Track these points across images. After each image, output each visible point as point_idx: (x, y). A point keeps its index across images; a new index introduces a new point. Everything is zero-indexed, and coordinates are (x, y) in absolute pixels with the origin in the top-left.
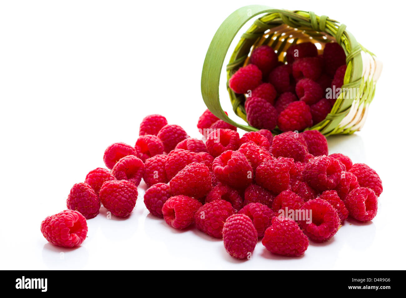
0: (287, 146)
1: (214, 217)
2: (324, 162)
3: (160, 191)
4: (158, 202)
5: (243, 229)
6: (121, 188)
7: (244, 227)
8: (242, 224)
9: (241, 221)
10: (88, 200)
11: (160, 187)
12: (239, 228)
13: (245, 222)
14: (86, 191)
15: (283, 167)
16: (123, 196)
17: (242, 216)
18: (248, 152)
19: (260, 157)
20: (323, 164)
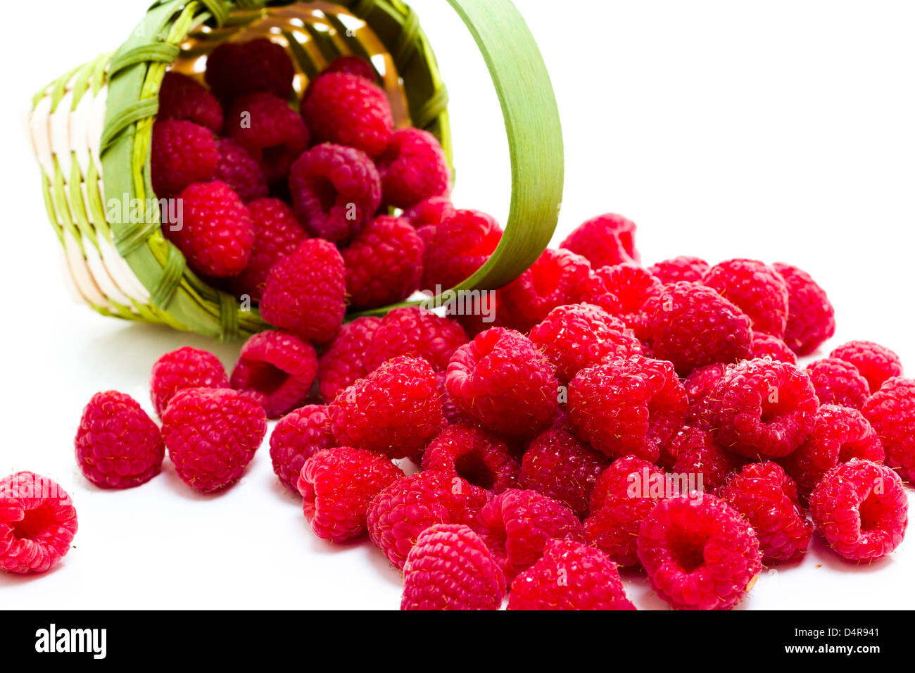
0: (691, 318)
1: (402, 522)
2: (757, 378)
3: (305, 429)
4: (293, 460)
5: (447, 571)
6: (208, 412)
7: (452, 567)
8: (446, 557)
9: (446, 548)
10: (119, 439)
11: (307, 416)
12: (437, 568)
13: (460, 551)
14: (116, 416)
15: (630, 387)
16: (205, 435)
17: (455, 531)
18: (561, 332)
19: (594, 349)
20: (751, 384)
